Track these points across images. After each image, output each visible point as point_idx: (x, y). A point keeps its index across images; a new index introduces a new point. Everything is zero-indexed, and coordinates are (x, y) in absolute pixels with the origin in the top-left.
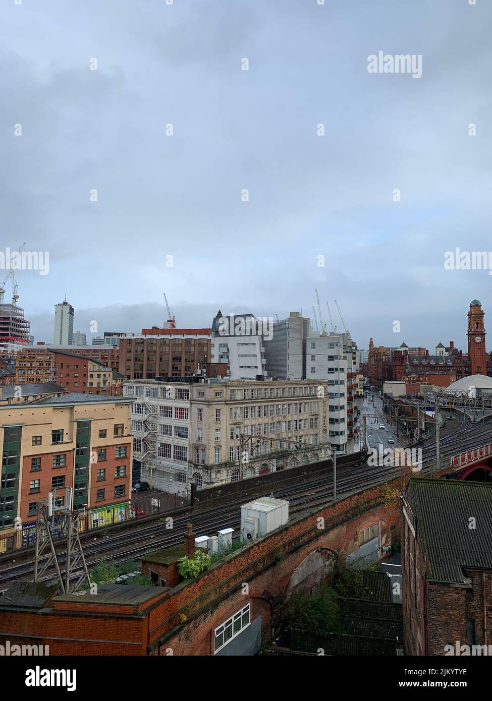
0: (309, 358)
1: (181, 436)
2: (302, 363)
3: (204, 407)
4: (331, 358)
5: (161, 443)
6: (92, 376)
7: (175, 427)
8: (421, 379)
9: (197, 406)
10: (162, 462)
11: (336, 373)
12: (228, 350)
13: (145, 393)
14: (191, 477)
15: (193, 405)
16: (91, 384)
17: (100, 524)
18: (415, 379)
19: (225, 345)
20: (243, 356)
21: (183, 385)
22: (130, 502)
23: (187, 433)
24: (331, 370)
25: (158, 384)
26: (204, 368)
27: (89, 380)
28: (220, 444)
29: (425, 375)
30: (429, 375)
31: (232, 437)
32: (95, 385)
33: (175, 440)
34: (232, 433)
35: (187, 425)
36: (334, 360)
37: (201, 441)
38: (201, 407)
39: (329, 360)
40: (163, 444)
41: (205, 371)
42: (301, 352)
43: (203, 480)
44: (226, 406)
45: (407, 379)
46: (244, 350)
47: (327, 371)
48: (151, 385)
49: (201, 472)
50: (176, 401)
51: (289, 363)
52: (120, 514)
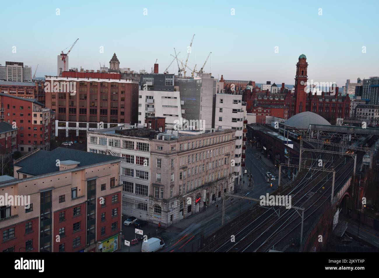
0: (217, 110)
1: (142, 177)
2: (211, 113)
3: (163, 158)
4: (235, 111)
5: (124, 182)
6: (35, 115)
7: (137, 171)
8: (265, 111)
9: (157, 156)
10: (125, 195)
11: (238, 122)
12: (154, 102)
13: (108, 143)
14: (152, 207)
15: (152, 155)
16: (35, 122)
17: (103, 251)
18: (261, 111)
19: (151, 98)
20: (166, 106)
21: (144, 140)
22: (121, 233)
23: (148, 175)
24: (234, 120)
25: (120, 137)
26: (150, 122)
27: (34, 119)
28: (173, 184)
29: (267, 108)
30: (270, 108)
31: (181, 178)
32: (38, 123)
33: (137, 180)
34: (181, 176)
35: (148, 170)
36: (237, 112)
37: (160, 182)
38: (160, 157)
39: (233, 112)
40: (126, 182)
41: (150, 124)
42: (211, 105)
43: (162, 210)
44: (178, 156)
45: (255, 110)
46: (167, 102)
47: (231, 120)
48: (114, 138)
49: (160, 204)
50: (137, 151)
51: (201, 112)
52: (115, 242)
